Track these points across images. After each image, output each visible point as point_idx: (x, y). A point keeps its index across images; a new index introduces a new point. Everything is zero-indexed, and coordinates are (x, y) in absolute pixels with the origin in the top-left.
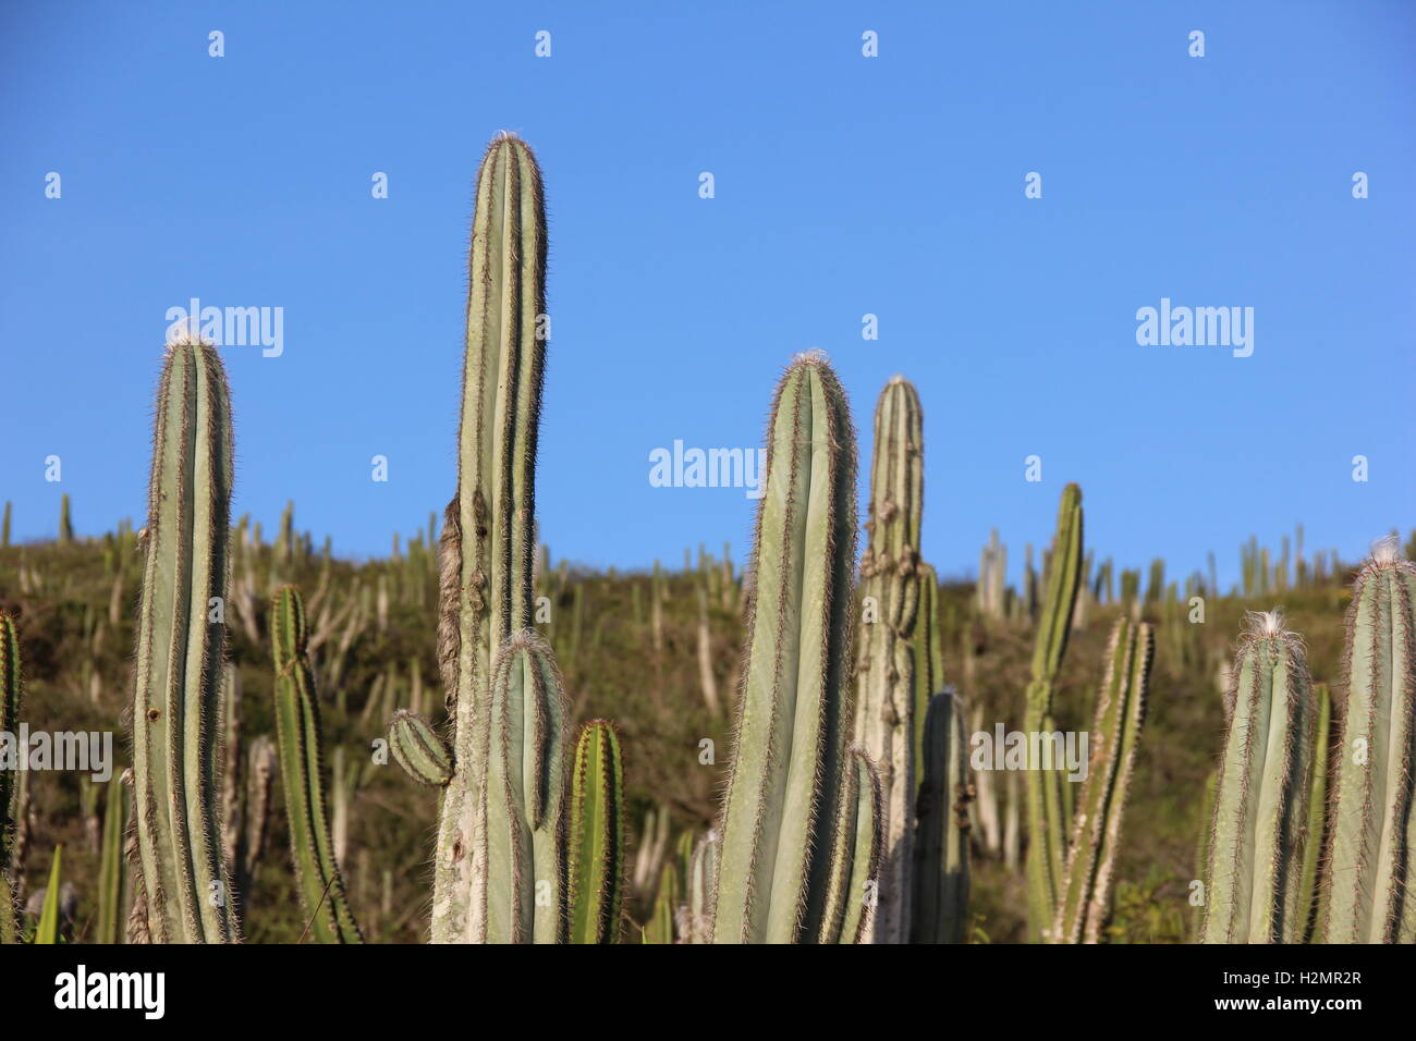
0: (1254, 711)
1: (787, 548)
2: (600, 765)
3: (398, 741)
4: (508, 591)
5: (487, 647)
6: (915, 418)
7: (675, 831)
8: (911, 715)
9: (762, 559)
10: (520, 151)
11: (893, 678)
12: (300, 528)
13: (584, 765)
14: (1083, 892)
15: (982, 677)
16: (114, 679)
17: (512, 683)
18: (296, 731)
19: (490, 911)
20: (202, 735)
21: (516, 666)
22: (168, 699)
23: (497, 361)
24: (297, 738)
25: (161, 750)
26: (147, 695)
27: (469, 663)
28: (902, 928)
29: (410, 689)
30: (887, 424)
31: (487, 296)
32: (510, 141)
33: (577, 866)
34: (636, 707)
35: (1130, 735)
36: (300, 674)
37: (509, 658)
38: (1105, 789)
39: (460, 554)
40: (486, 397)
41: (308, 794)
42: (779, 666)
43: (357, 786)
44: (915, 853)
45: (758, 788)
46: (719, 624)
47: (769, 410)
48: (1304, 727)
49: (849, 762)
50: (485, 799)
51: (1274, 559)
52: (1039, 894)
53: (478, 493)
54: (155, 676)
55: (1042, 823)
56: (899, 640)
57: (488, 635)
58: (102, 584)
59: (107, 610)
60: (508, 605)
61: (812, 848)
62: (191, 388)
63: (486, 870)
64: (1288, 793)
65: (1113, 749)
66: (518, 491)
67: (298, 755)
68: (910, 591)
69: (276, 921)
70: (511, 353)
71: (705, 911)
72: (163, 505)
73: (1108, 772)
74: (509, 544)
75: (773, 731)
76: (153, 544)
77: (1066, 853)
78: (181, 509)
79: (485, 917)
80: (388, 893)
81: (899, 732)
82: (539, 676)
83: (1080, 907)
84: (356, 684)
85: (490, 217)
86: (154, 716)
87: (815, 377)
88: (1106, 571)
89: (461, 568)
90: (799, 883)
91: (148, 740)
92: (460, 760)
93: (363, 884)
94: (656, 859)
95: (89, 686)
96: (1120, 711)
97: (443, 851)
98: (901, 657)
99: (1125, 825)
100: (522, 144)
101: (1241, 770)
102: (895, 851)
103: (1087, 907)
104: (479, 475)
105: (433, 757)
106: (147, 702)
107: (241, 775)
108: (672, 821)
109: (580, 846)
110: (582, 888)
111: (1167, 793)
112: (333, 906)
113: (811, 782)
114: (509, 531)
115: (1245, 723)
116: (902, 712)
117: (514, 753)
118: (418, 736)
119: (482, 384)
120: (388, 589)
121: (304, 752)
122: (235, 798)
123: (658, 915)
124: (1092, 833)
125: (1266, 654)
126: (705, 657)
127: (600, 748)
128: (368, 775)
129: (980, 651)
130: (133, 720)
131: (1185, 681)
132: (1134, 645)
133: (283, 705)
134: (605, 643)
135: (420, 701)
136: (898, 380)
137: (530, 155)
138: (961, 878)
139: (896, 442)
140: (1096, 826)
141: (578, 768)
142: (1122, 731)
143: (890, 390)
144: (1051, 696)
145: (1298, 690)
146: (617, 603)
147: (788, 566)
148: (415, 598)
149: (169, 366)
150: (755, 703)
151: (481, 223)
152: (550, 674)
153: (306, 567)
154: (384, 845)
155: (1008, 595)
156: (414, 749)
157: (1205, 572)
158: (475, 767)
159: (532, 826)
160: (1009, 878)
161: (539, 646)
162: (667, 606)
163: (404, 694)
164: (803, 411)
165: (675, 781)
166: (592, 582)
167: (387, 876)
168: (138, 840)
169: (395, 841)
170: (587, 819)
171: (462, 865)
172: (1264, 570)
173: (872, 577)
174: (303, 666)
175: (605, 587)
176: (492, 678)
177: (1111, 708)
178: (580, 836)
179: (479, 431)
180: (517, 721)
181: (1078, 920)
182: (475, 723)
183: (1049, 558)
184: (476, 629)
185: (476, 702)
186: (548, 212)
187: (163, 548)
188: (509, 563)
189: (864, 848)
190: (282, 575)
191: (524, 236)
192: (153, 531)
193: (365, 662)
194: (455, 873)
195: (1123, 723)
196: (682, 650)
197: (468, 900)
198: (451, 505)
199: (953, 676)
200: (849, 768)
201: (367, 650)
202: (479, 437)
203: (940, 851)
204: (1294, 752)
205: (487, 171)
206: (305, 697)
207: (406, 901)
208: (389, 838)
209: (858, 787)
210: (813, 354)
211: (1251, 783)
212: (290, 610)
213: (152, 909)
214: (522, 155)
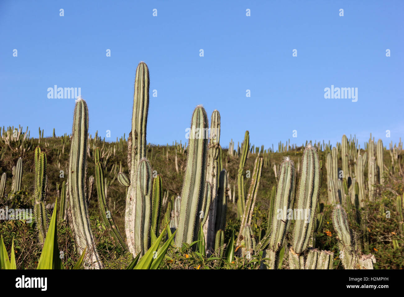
0: (284, 176)
1: (195, 143)
2: (158, 183)
3: (119, 178)
4: (141, 150)
5: (137, 160)
6: (219, 118)
7: (170, 195)
8: (217, 175)
9: (190, 145)
10: (145, 65)
11: (214, 167)
12: (99, 136)
13: (155, 183)
14: (249, 209)
15: (229, 167)
16: (63, 164)
17: (142, 167)
18: (99, 175)
19: (137, 211)
20: (82, 176)
21: (143, 164)
22: (75, 169)
23: (139, 106)
24: (99, 177)
25: (74, 179)
26: (71, 168)
27: (133, 163)
28: (214, 215)
29: (120, 167)
30: (213, 119)
31: (138, 93)
32: (143, 63)
33: (153, 202)
34: (163, 171)
35: (259, 179)
36: (100, 164)
37: (141, 163)
38: (254, 189)
39: (132, 142)
40: (137, 112)
41: (101, 187)
42: (193, 165)
43: (109, 185)
44: (217, 201)
45: (188, 189)
46: (179, 156)
47: (192, 116)
48: (293, 179)
49: (206, 184)
50: (136, 190)
51: (285, 146)
52: (240, 209)
53: (135, 131)
54: (73, 165)
55: (241, 195)
56: (215, 160)
57: (137, 158)
58: (61, 146)
59: (62, 150)
60: (141, 152)
61: (199, 200)
62: (81, 109)
63: (136, 203)
64: (290, 191)
65: (255, 182)
66: (143, 131)
67: (99, 180)
68: (217, 151)
69: (93, 211)
70: (142, 104)
71: (177, 211)
72: (75, 131)
73: (254, 186)
74: (141, 141)
75: (192, 178)
76: (73, 139)
77: (246, 201)
78: (78, 132)
79: (136, 212)
80: (115, 206)
81: (215, 178)
82: (147, 166)
83: (248, 212)
84: (109, 166)
85: (139, 78)
86: (73, 172)
87: (201, 110)
88: (253, 147)
89: (132, 145)
90: (196, 207)
91: (72, 177)
92: (131, 182)
93: (110, 204)
94: (166, 200)
95: (58, 165)
96: (257, 175)
97: (128, 200)
98: (215, 163)
99: (257, 196)
100: (145, 64)
101: (281, 187)
102: (214, 200)
103: (250, 211)
104: (136, 127)
105: (126, 181)
106: (71, 169)
107: (87, 183)
108: (169, 193)
109: (154, 199)
110: (154, 207)
111: (263, 190)
112: (106, 209)
113: (199, 188)
114: (141, 138)
115: (282, 178)
116: (215, 174)
117: (142, 181)
118: (123, 177)
119: (136, 110)
120: (116, 148)
121: (101, 179)
122: (86, 187)
123: (167, 211)
124: (251, 198)
125: (287, 165)
126: (176, 162)
127: (158, 180)
128: (111, 183)
129: (229, 162)
130: (69, 173)
131: (267, 168)
132: (260, 162)
133: (97, 170)
134: (157, 159)
135: (121, 169)
136: (216, 110)
137: (146, 66)
138: (226, 206)
139: (215, 122)
140: (252, 196)
141: (154, 184)
142: (257, 178)
143: (214, 112)
144: (243, 171)
145: (293, 172)
146: (160, 151)
147: (195, 146)
148: (121, 149)
149: (77, 105)
150: (188, 172)
151: (137, 79)
152: (149, 166)
153: (100, 143)
154: (114, 197)
155: (234, 151)
156: (122, 180)
157: (272, 148)
158: (134, 183)
159: (145, 194)
160: (233, 205)
161: (147, 161)
162: (169, 152)
163: (118, 168)
164: (198, 116)
165: (170, 186)
166: (155, 147)
167: (115, 203)
168: (69, 196)
169: (116, 196)
170: (156, 194)
171: (131, 202)
172: (282, 148)
173: (210, 148)
174: (100, 163)
175: (157, 148)
176: (138, 166)
177: (255, 174)
178: (154, 197)
179: (136, 119)
180: (143, 175)
181: (248, 214)
182: (134, 175)
183: (242, 145)
184: (135, 157)
185: (135, 171)
186: (150, 77)
187: (75, 140)
188: (141, 144)
189: (209, 200)
190: (95, 145)
191: (145, 81)
192: (73, 137)
193: (111, 161)
194: (130, 204)
195: (257, 177)
196: (172, 161)
197: (132, 208)
198: (130, 133)
199: (224, 167)
200: (206, 185)
201: (111, 159)
202: (136, 120)
203: (222, 200)
204: (292, 183)
205: (138, 69)
206: (101, 169)
207: (118, 207)
208: (115, 196)
209: (208, 189)
210: (201, 105)
211: (283, 189)
212: (98, 152)
213: (72, 209)
214: (145, 66)
